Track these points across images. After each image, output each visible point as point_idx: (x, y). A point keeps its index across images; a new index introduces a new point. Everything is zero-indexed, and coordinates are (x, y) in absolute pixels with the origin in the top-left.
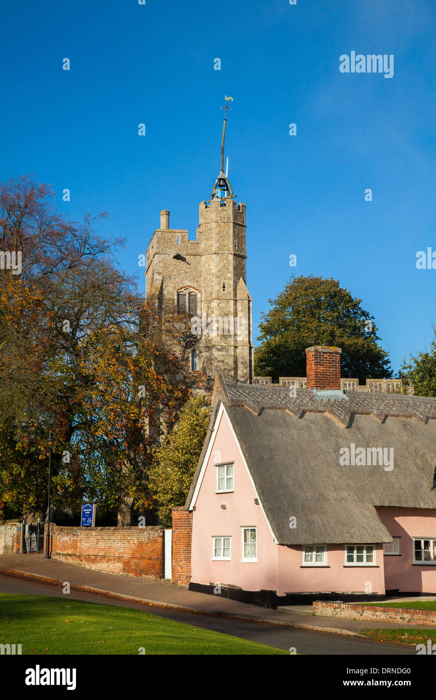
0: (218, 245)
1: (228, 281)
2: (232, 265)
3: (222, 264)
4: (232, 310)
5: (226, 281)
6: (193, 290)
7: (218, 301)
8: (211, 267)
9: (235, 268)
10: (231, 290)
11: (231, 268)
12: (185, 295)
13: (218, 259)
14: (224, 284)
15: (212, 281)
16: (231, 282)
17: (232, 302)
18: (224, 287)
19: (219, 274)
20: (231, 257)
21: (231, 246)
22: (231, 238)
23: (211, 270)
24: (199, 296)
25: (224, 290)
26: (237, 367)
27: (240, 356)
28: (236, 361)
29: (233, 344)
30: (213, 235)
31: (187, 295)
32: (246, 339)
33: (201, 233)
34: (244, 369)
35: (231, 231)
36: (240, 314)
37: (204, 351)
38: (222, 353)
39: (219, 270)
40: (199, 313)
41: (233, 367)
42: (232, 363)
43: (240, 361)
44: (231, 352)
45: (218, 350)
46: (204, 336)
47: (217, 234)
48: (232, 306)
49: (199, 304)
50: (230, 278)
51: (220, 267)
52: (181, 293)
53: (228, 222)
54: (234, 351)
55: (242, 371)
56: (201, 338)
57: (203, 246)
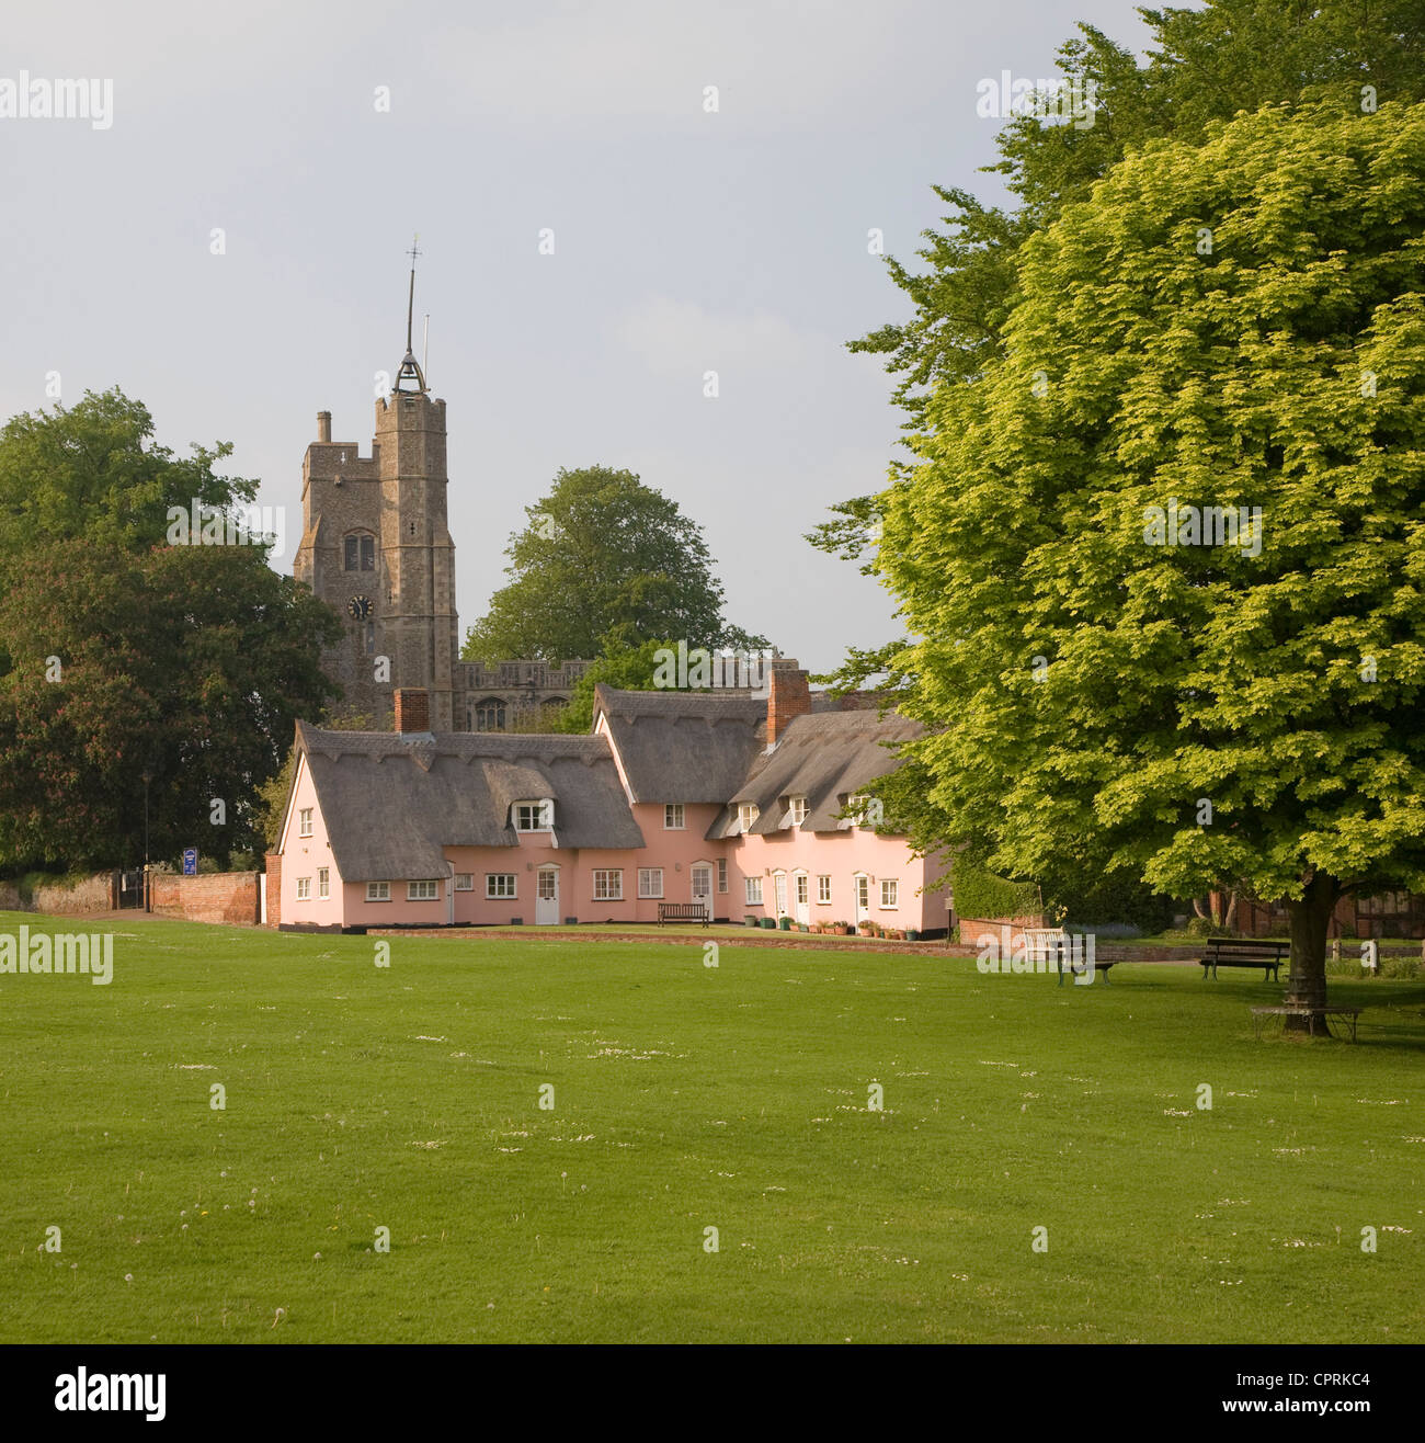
0: (402, 465)
2: (424, 495)
3: (409, 494)
4: (425, 562)
5: (416, 519)
6: (367, 533)
7: (404, 550)
8: (393, 498)
9: (429, 500)
10: (423, 532)
11: (423, 501)
12: (356, 541)
13: (403, 486)
14: (413, 524)
15: (396, 520)
16: (423, 522)
17: (424, 552)
18: (412, 529)
19: (405, 508)
20: (423, 484)
21: (422, 466)
22: (423, 454)
23: (394, 501)
24: (376, 542)
25: (413, 534)
26: (432, 648)
27: (437, 632)
28: (432, 639)
29: (427, 613)
30: (396, 451)
31: (359, 542)
32: (446, 605)
33: (379, 446)
34: (444, 649)
35: (422, 444)
36: (437, 569)
37: (384, 624)
38: (409, 627)
39: (405, 504)
40: (377, 568)
41: (426, 648)
42: (425, 642)
43: (437, 638)
44: (424, 626)
45: (406, 623)
46: (384, 603)
47: (400, 449)
48: (425, 557)
49: (376, 554)
50: (421, 515)
51: (406, 498)
52: (349, 539)
53: (418, 431)
54: (429, 624)
55: (440, 653)
56: (379, 605)
57: (381, 466)
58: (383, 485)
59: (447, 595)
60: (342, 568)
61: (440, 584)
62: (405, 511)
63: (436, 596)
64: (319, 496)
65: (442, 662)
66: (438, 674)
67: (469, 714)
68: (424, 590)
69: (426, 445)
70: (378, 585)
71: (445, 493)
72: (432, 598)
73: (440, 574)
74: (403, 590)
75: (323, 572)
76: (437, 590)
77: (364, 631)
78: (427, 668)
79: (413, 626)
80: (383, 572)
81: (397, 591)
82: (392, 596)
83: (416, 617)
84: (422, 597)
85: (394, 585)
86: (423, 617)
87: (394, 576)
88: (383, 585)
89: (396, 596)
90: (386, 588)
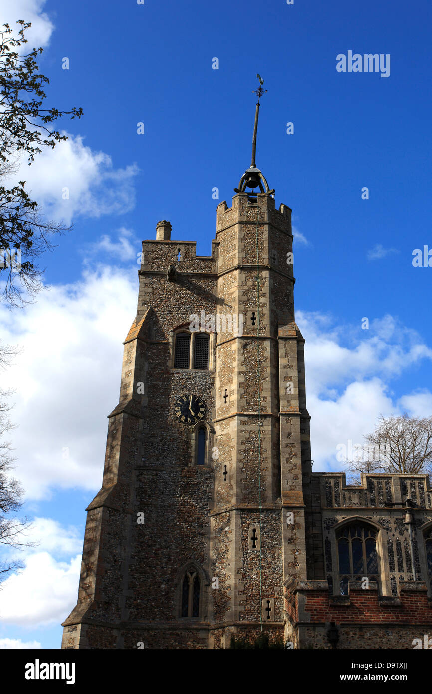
0: (243, 255)
1: (260, 309)
2: (267, 284)
3: (250, 283)
4: (268, 353)
5: (257, 309)
7: (244, 341)
8: (232, 290)
9: (273, 291)
10: (266, 321)
11: (266, 289)
12: (188, 337)
13: (244, 275)
14: (254, 314)
16: (267, 311)
17: (267, 343)
18: (254, 318)
19: (245, 298)
20: (266, 274)
21: (265, 256)
22: (266, 244)
23: (232, 293)
24: (212, 337)
25: (254, 323)
26: (277, 455)
27: (283, 434)
28: (276, 445)
29: (269, 412)
30: (236, 242)
31: (192, 338)
32: (295, 403)
33: (218, 244)
34: (292, 455)
35: (266, 236)
36: (282, 362)
38: (249, 428)
39: (245, 293)
40: (211, 367)
41: (268, 454)
42: (268, 445)
43: (283, 442)
44: (267, 427)
45: (243, 423)
46: (219, 403)
47: (242, 239)
48: (269, 349)
49: (211, 351)
50: (264, 305)
51: (246, 288)
52: (181, 335)
53: (261, 224)
54: (273, 426)
55: (288, 460)
56: (213, 405)
57: (220, 262)
58: (221, 280)
59: (296, 392)
61: (287, 378)
62: (246, 300)
63: (282, 392)
64: (150, 290)
65: (291, 470)
66: (285, 486)
67: (328, 542)
68: (267, 385)
69: (270, 237)
70: (213, 384)
71: (291, 292)
72: (276, 396)
73: (285, 367)
74: (241, 385)
75: (146, 367)
76: (283, 385)
77: (194, 435)
78: (269, 479)
79: (254, 427)
80: (218, 370)
81: (234, 386)
82: (228, 393)
83: (256, 416)
84: (263, 394)
85: (230, 381)
86: (266, 416)
87: (231, 370)
88: (218, 384)
89: (232, 392)
90: (221, 387)
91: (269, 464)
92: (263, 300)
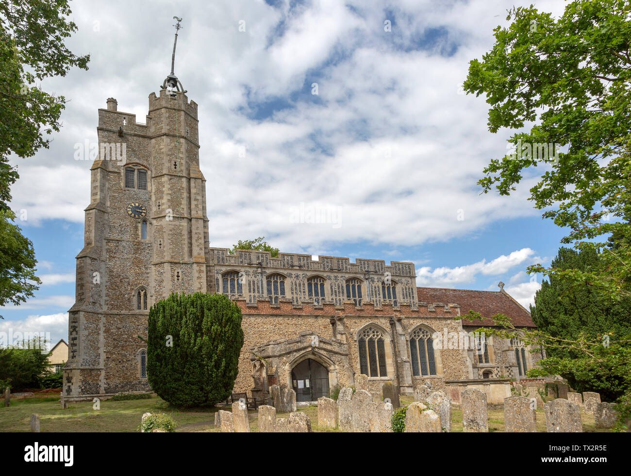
0: (168, 127)
1: (179, 160)
2: (183, 147)
3: (173, 144)
4: (184, 185)
5: (177, 160)
6: (142, 167)
7: (169, 177)
8: (161, 147)
9: (187, 151)
10: (183, 168)
11: (183, 150)
12: (134, 171)
13: (169, 140)
14: (175, 163)
15: (163, 159)
16: (183, 162)
17: (184, 180)
18: (175, 165)
19: (170, 153)
20: (183, 141)
21: (182, 131)
22: (183, 123)
23: (161, 149)
24: (149, 172)
25: (175, 168)
26: (190, 238)
27: (194, 228)
28: (190, 232)
29: (186, 216)
30: (163, 119)
31: (136, 171)
32: (200, 213)
33: (151, 118)
34: (199, 238)
35: (182, 118)
36: (193, 191)
37: (154, 222)
38: (174, 223)
39: (170, 150)
40: (149, 188)
41: (185, 237)
42: (185, 233)
43: (194, 231)
44: (184, 223)
46: (154, 209)
47: (167, 118)
48: (185, 183)
49: (149, 180)
50: (182, 158)
51: (170, 147)
52: (128, 169)
53: (179, 110)
54: (188, 223)
55: (196, 241)
56: (151, 210)
57: (152, 129)
58: (153, 141)
59: (200, 207)
60: (122, 184)
61: (196, 200)
63: (193, 206)
64: (106, 140)
65: (198, 246)
66: (195, 253)
67: (217, 279)
68: (184, 202)
69: (185, 119)
70: (150, 198)
71: (197, 153)
72: (190, 208)
73: (195, 194)
74: (169, 201)
75: (107, 185)
76: (193, 203)
77: (140, 225)
78: (186, 249)
79: (177, 223)
80: (153, 191)
81: (164, 201)
82: (160, 204)
83: (179, 217)
84: (182, 206)
85: (162, 198)
86: (183, 218)
87: (162, 192)
88: (153, 198)
89: (163, 204)
90: (156, 200)
91: (186, 242)
92: (181, 155)
